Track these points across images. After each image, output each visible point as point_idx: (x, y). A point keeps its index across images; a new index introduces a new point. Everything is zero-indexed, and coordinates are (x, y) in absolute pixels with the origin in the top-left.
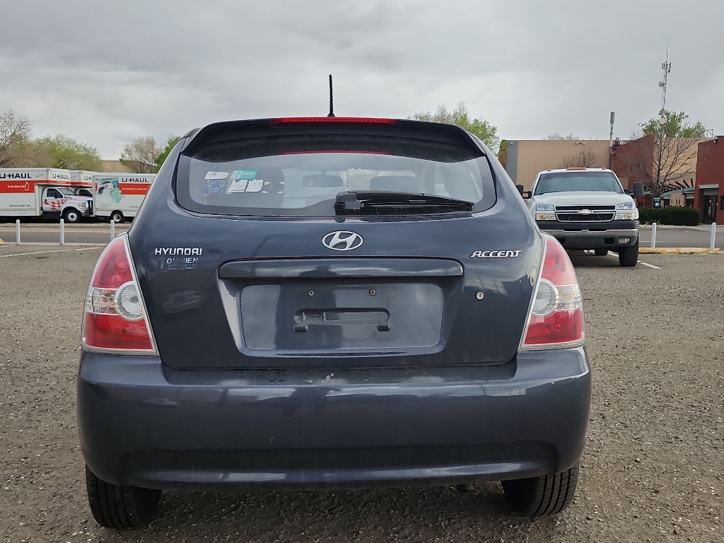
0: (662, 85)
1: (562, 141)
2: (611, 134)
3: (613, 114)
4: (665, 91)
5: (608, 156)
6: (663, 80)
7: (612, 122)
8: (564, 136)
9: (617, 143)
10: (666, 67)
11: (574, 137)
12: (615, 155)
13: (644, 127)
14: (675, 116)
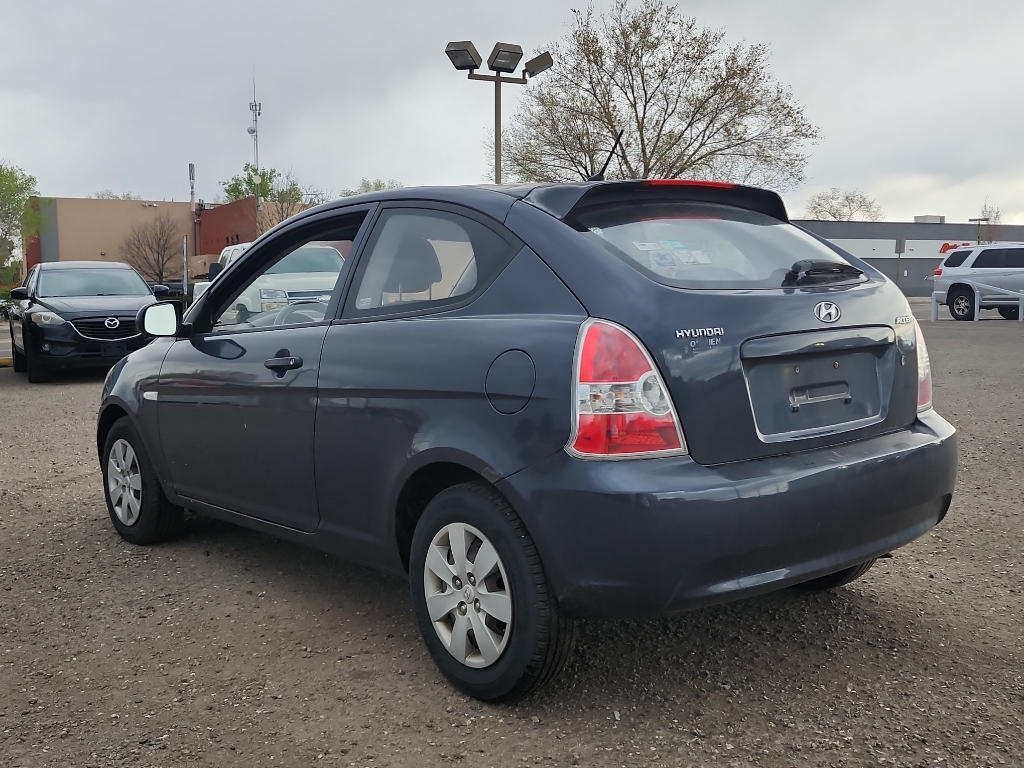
0: (252, 131)
1: (116, 201)
2: (192, 193)
3: (191, 166)
4: (256, 140)
5: (191, 225)
6: (251, 125)
7: (192, 177)
8: (119, 192)
9: (201, 207)
10: (255, 108)
11: (134, 196)
12: (200, 223)
13: (226, 186)
14: (264, 174)
